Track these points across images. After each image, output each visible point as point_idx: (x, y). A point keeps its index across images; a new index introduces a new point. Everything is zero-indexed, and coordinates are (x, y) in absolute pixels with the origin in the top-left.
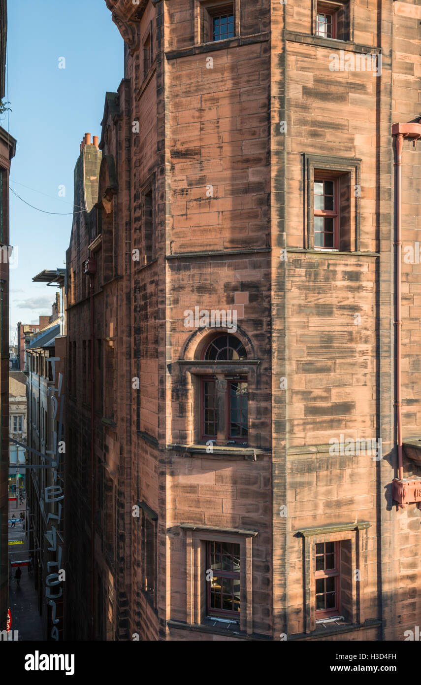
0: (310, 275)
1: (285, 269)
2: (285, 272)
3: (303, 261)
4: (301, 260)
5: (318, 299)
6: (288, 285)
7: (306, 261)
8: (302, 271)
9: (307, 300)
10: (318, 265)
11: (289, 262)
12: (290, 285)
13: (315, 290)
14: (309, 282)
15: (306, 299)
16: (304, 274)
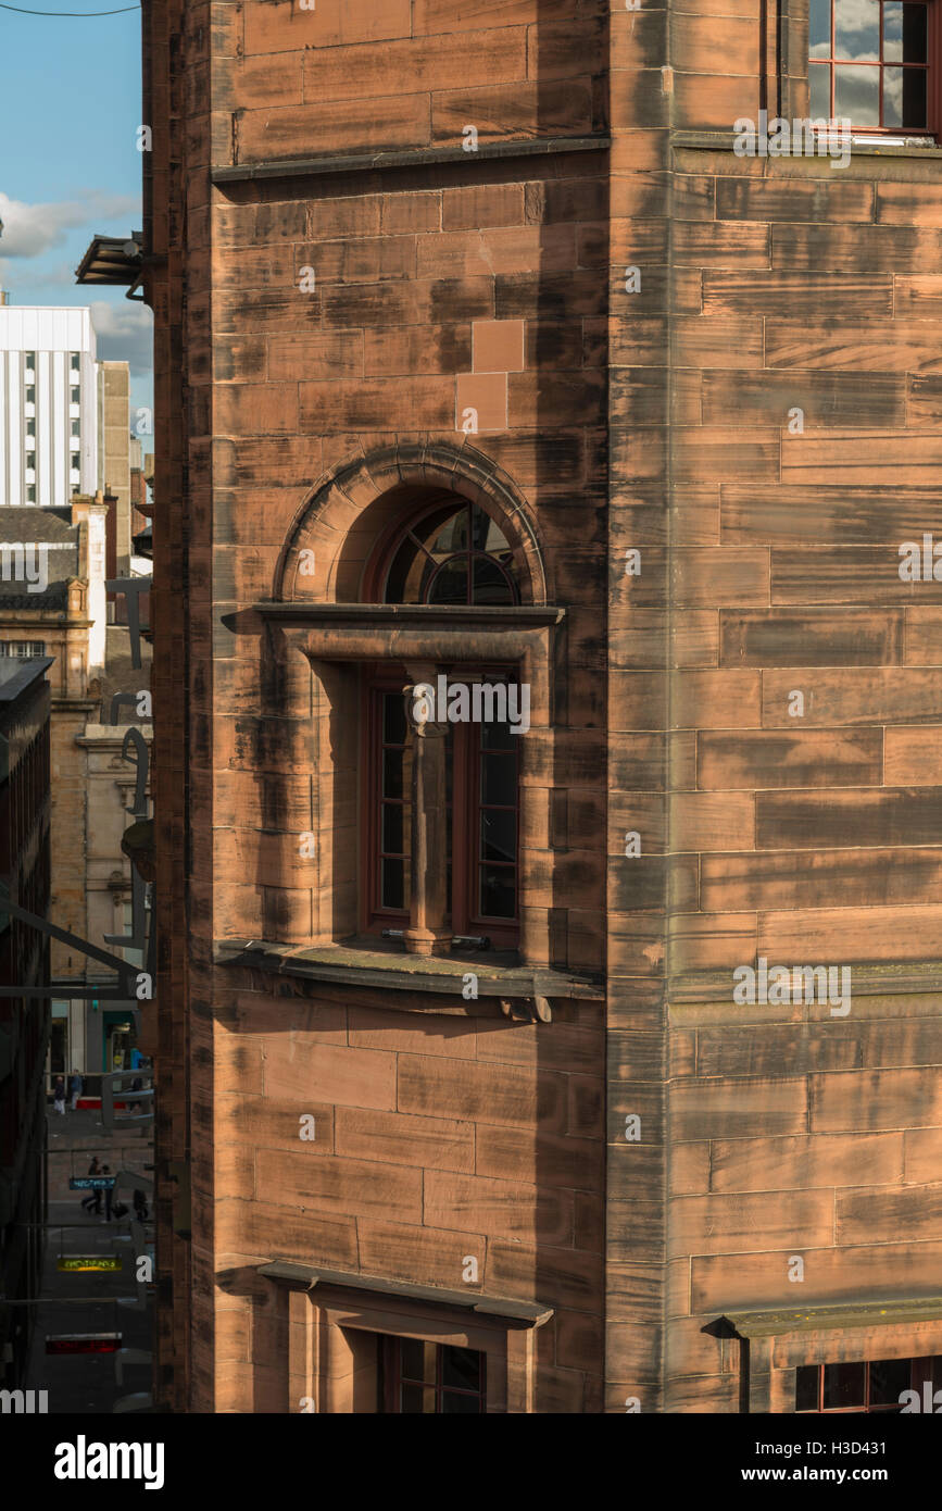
0: (790, 248)
1: (667, 222)
2: (666, 234)
3: (755, 187)
4: (745, 183)
5: (823, 352)
6: (687, 292)
7: (770, 187)
8: (754, 232)
9: (774, 357)
10: (829, 207)
11: (691, 192)
12: (695, 289)
13: (811, 312)
14: (783, 276)
15: (769, 351)
16: (759, 243)
